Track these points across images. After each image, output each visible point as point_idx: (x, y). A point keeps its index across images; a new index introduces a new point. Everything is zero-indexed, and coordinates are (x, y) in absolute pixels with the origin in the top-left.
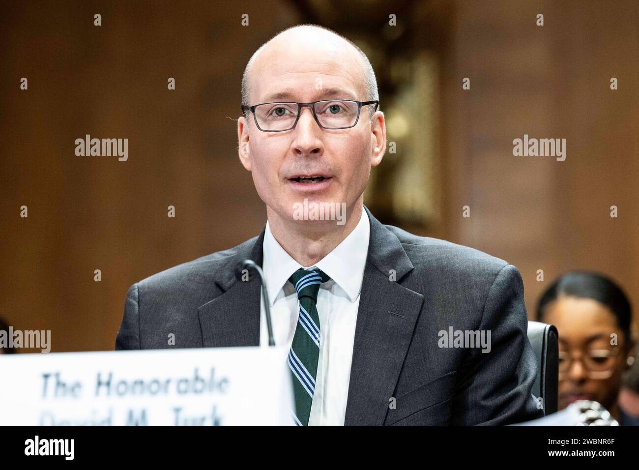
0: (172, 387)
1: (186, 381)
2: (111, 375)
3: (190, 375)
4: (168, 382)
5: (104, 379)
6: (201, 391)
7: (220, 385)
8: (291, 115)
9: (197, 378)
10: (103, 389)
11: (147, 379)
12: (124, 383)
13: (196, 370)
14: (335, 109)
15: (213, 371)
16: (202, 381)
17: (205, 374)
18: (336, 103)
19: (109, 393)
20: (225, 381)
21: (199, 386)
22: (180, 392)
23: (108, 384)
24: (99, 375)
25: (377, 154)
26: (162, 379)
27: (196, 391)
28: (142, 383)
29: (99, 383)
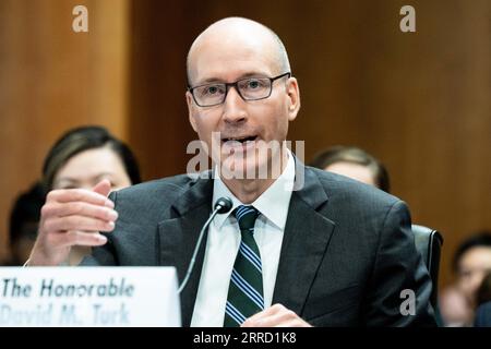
0: (94, 291)
1: (104, 287)
2: (52, 282)
3: (107, 283)
4: (92, 287)
5: (47, 284)
6: (114, 294)
7: (127, 290)
8: (221, 92)
9: (112, 285)
10: (46, 291)
11: (77, 285)
12: (61, 287)
13: (112, 280)
14: (254, 84)
15: (123, 281)
16: (116, 287)
17: (117, 282)
18: (255, 80)
19: (50, 294)
20: (132, 287)
21: (113, 291)
22: (99, 294)
23: (50, 288)
24: (44, 282)
25: (292, 111)
26: (88, 285)
27: (110, 294)
28: (73, 287)
29: (44, 287)
